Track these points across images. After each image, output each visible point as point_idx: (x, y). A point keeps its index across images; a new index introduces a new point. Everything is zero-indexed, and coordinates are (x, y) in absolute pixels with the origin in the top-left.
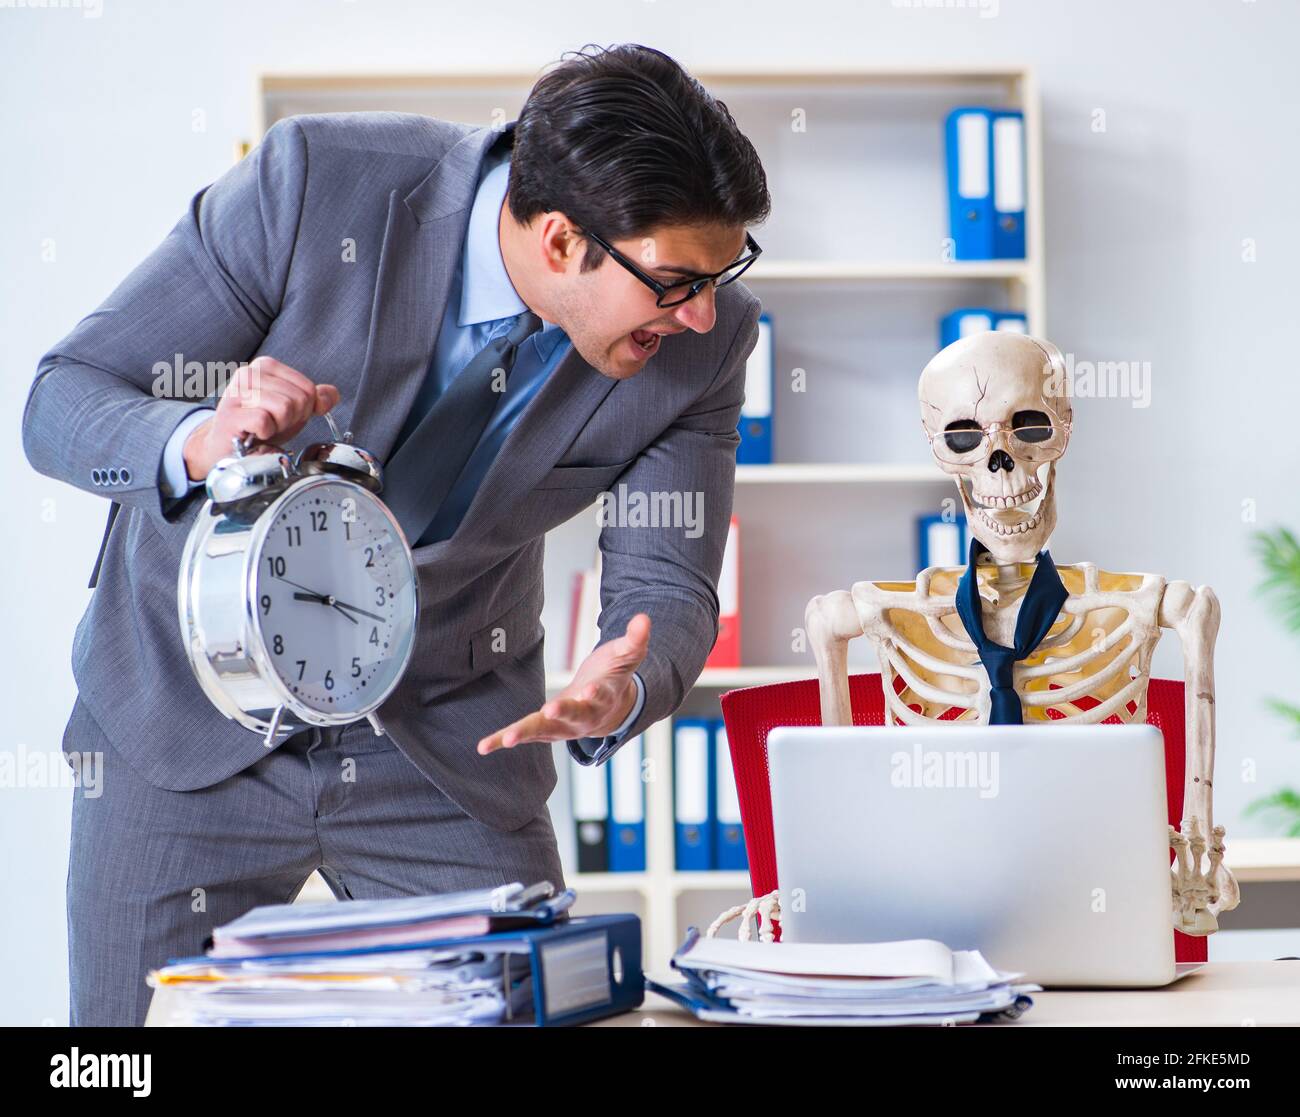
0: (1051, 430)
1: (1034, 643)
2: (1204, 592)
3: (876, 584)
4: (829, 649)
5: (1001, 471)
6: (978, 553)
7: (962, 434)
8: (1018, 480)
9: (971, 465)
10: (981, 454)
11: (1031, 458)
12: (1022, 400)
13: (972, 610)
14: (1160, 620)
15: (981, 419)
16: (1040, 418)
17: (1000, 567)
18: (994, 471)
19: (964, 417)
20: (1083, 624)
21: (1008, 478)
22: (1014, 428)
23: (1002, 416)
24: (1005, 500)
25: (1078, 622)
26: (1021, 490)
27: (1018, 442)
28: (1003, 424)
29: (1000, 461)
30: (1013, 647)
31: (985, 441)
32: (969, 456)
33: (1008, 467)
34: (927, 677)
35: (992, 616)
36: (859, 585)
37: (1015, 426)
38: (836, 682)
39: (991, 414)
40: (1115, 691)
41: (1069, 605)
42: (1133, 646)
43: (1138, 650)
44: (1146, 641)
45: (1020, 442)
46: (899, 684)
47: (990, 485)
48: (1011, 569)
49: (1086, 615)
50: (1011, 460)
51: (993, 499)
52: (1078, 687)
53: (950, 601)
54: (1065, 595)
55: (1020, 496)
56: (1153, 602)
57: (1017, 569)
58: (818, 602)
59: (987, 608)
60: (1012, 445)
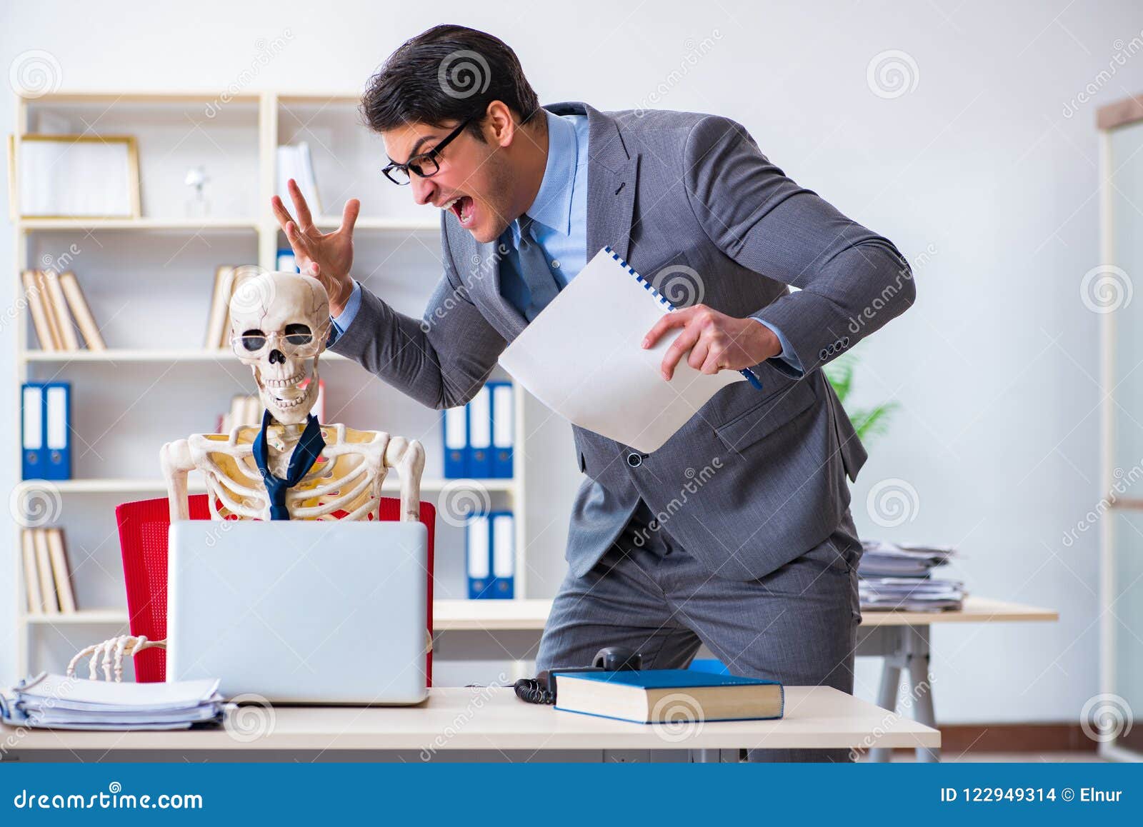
0: (311, 338)
1: (301, 476)
2: (414, 444)
3: (204, 436)
4: (174, 477)
5: (277, 363)
6: (269, 419)
7: (253, 338)
8: (288, 368)
9: (259, 359)
10: (264, 352)
11: (297, 355)
12: (292, 317)
13: (263, 454)
14: (385, 464)
15: (264, 329)
16: (305, 329)
17: (283, 427)
18: (273, 363)
19: (254, 328)
20: (334, 465)
21: (282, 368)
23: (278, 327)
24: (279, 382)
25: (331, 463)
26: (290, 376)
27: (289, 344)
28: (279, 333)
29: (276, 356)
30: (286, 478)
31: (266, 344)
32: (257, 353)
33: (282, 360)
34: (239, 499)
35: (275, 458)
36: (193, 436)
37: (287, 333)
38: (179, 500)
39: (270, 327)
40: (359, 507)
41: (325, 452)
42: (369, 479)
43: (371, 481)
44: (377, 475)
45: (290, 344)
46: (219, 505)
47: (271, 372)
48: (292, 428)
49: (337, 458)
50: (283, 357)
51: (272, 382)
52: (333, 503)
53: (249, 447)
54: (324, 445)
55: (290, 379)
56: (380, 451)
57: (296, 427)
58: (168, 446)
59: (272, 453)
60: (285, 347)
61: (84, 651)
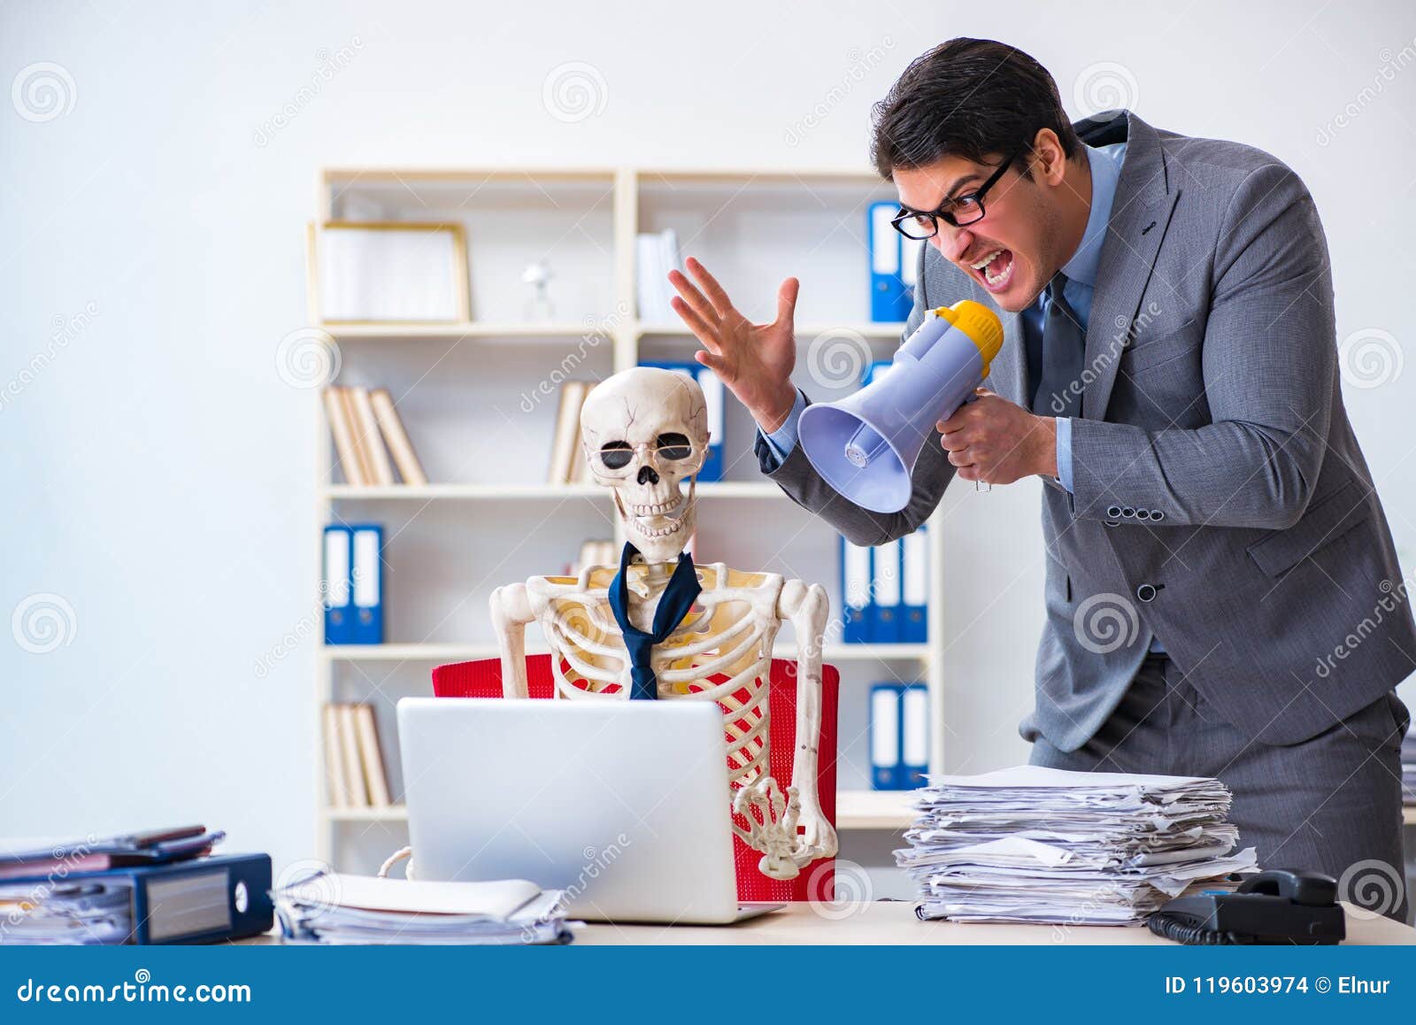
0: (690, 450)
1: (670, 629)
2: (815, 589)
3: (546, 578)
4: (508, 631)
5: (648, 484)
6: (631, 554)
7: (616, 453)
8: (663, 492)
9: (623, 479)
10: (632, 469)
11: (673, 473)
12: (667, 424)
13: (621, 600)
14: (778, 616)
15: (631, 440)
16: (682, 439)
17: (650, 566)
18: (642, 484)
19: (617, 439)
20: (713, 615)
21: (654, 489)
22: (659, 447)
23: (648, 438)
24: (651, 508)
25: (709, 613)
26: (665, 499)
27: (663, 460)
28: (649, 445)
29: (647, 475)
30: (652, 633)
31: (634, 459)
32: (622, 471)
33: (654, 480)
34: (592, 660)
35: (638, 607)
36: (532, 579)
37: (660, 445)
38: (514, 659)
39: (639, 438)
40: (743, 670)
41: (702, 599)
42: (756, 634)
43: (760, 637)
44: (767, 630)
45: (664, 459)
46: (565, 666)
47: (639, 496)
48: (658, 568)
49: (716, 607)
50: (656, 475)
51: (641, 508)
52: (710, 665)
53: (604, 593)
54: (699, 590)
55: (664, 504)
56: (771, 597)
57: (664, 569)
58: (499, 592)
59: (633, 600)
60: (657, 463)
61: (398, 854)
